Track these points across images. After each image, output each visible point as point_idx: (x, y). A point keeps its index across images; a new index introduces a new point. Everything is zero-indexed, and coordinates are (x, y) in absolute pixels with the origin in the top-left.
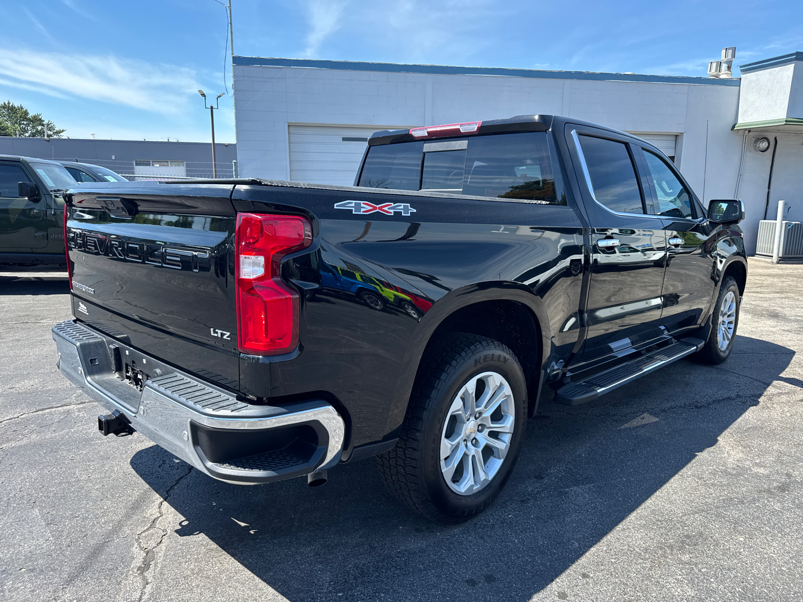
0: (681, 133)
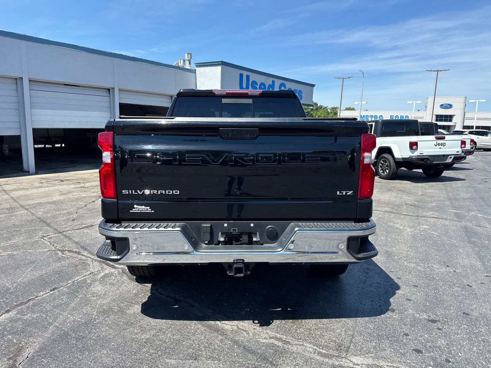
0: (174, 95)
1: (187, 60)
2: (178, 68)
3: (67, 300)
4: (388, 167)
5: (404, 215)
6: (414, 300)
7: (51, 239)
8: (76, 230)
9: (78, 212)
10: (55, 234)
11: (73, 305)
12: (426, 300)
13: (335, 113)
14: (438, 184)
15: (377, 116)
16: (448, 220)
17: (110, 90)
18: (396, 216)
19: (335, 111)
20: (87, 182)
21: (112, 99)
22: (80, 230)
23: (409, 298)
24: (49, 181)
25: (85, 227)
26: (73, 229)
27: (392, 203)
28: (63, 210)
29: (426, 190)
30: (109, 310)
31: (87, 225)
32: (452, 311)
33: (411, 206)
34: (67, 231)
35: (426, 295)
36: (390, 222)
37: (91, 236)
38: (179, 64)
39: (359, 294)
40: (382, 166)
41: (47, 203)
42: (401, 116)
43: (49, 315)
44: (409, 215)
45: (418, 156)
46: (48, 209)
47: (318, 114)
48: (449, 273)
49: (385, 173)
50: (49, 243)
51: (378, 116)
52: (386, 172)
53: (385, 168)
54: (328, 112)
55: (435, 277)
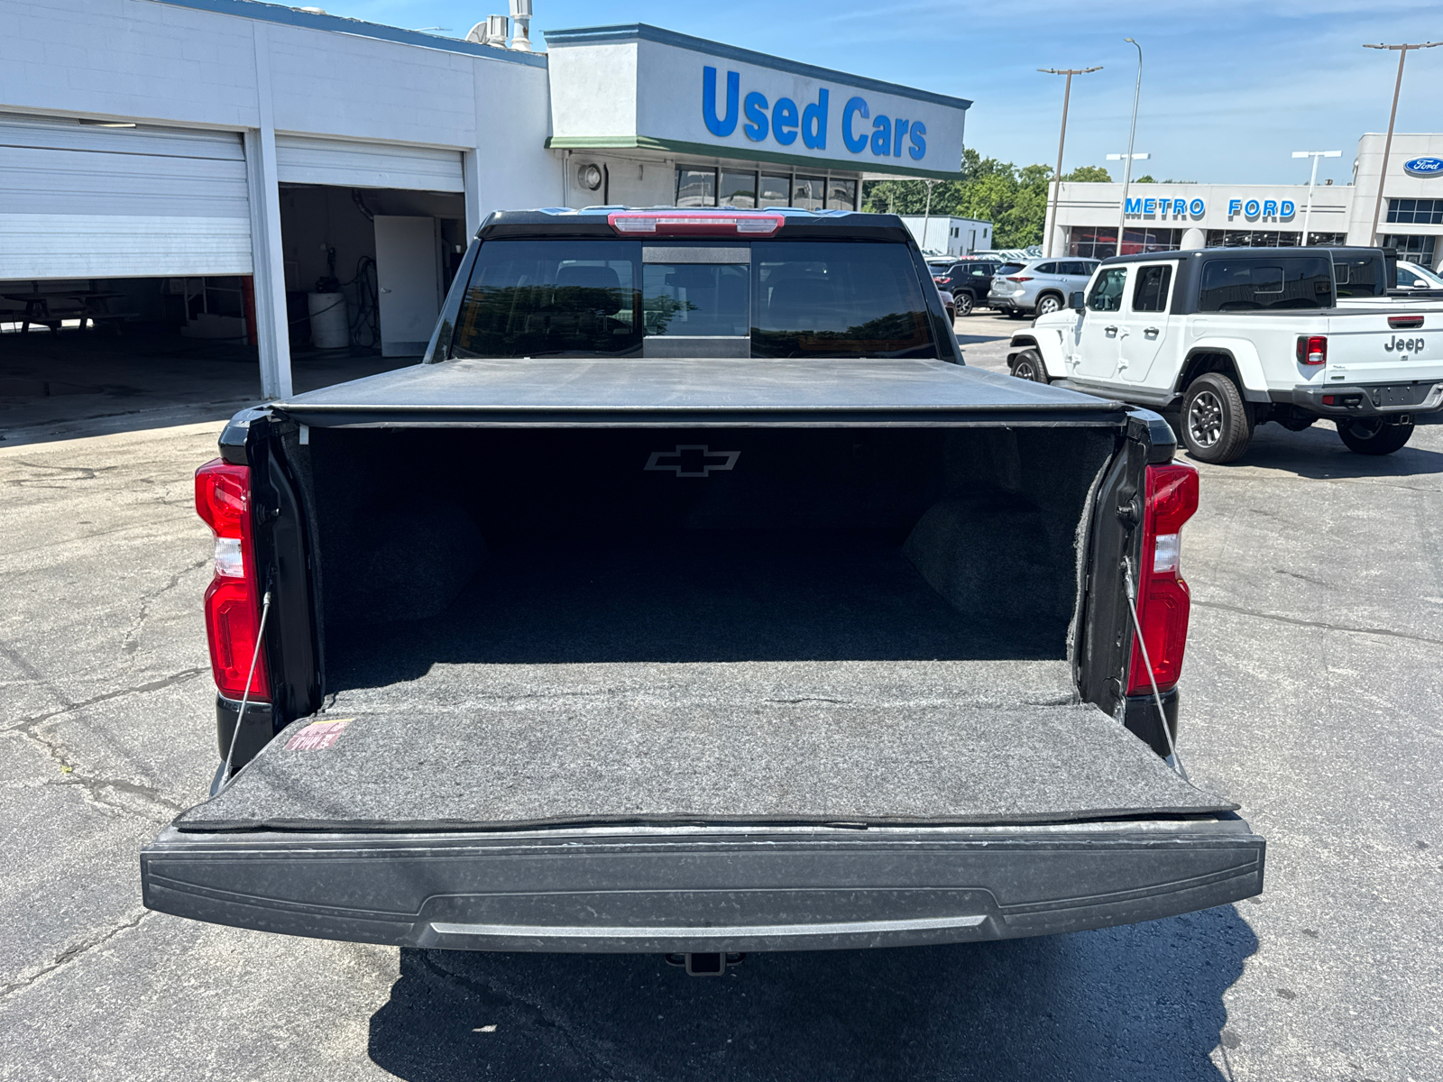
0: (471, 149)
1: (516, 21)
2: (484, 49)
3: (114, 1001)
4: (1219, 419)
5: (1273, 617)
6: (1306, 995)
7: (55, 731)
8: (142, 690)
9: (147, 611)
10: (69, 709)
11: (134, 1024)
12: (1346, 997)
13: (1038, 187)
14: (1391, 484)
15: (1184, 202)
16: (1422, 642)
17: (246, 137)
18: (1246, 623)
19: (1037, 181)
20: (176, 477)
21: (252, 168)
22: (153, 693)
23: (1289, 986)
24: (45, 475)
25: (173, 679)
26: (132, 689)
27: (1231, 567)
28: (95, 601)
29: (1351, 506)
30: (261, 1046)
31: (180, 670)
32: (1435, 1043)
33: (1295, 579)
34: (110, 696)
35: (1347, 974)
36: (1224, 650)
37: (192, 718)
38: (489, 35)
39: (1117, 969)
40: (1199, 415)
41: (37, 571)
42: (1266, 202)
43: (55, 1066)
44: (1289, 621)
45: (1325, 386)
46: (43, 600)
47: (978, 191)
48: (1424, 874)
49: (1210, 441)
50: (48, 751)
51: (1188, 203)
52: (1213, 438)
53: (1208, 423)
54: (1015, 184)
55: (1375, 893)
